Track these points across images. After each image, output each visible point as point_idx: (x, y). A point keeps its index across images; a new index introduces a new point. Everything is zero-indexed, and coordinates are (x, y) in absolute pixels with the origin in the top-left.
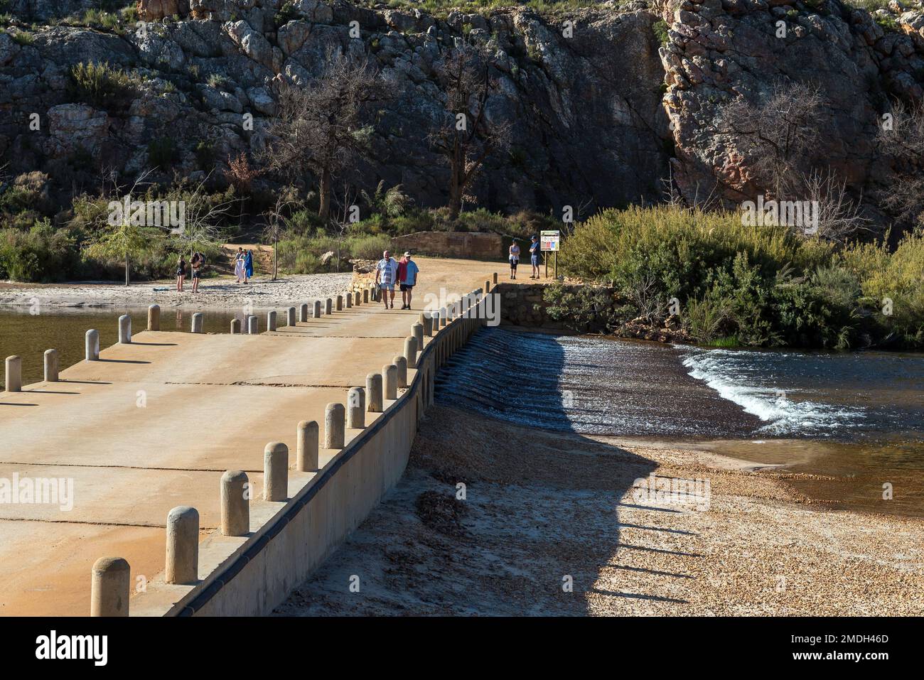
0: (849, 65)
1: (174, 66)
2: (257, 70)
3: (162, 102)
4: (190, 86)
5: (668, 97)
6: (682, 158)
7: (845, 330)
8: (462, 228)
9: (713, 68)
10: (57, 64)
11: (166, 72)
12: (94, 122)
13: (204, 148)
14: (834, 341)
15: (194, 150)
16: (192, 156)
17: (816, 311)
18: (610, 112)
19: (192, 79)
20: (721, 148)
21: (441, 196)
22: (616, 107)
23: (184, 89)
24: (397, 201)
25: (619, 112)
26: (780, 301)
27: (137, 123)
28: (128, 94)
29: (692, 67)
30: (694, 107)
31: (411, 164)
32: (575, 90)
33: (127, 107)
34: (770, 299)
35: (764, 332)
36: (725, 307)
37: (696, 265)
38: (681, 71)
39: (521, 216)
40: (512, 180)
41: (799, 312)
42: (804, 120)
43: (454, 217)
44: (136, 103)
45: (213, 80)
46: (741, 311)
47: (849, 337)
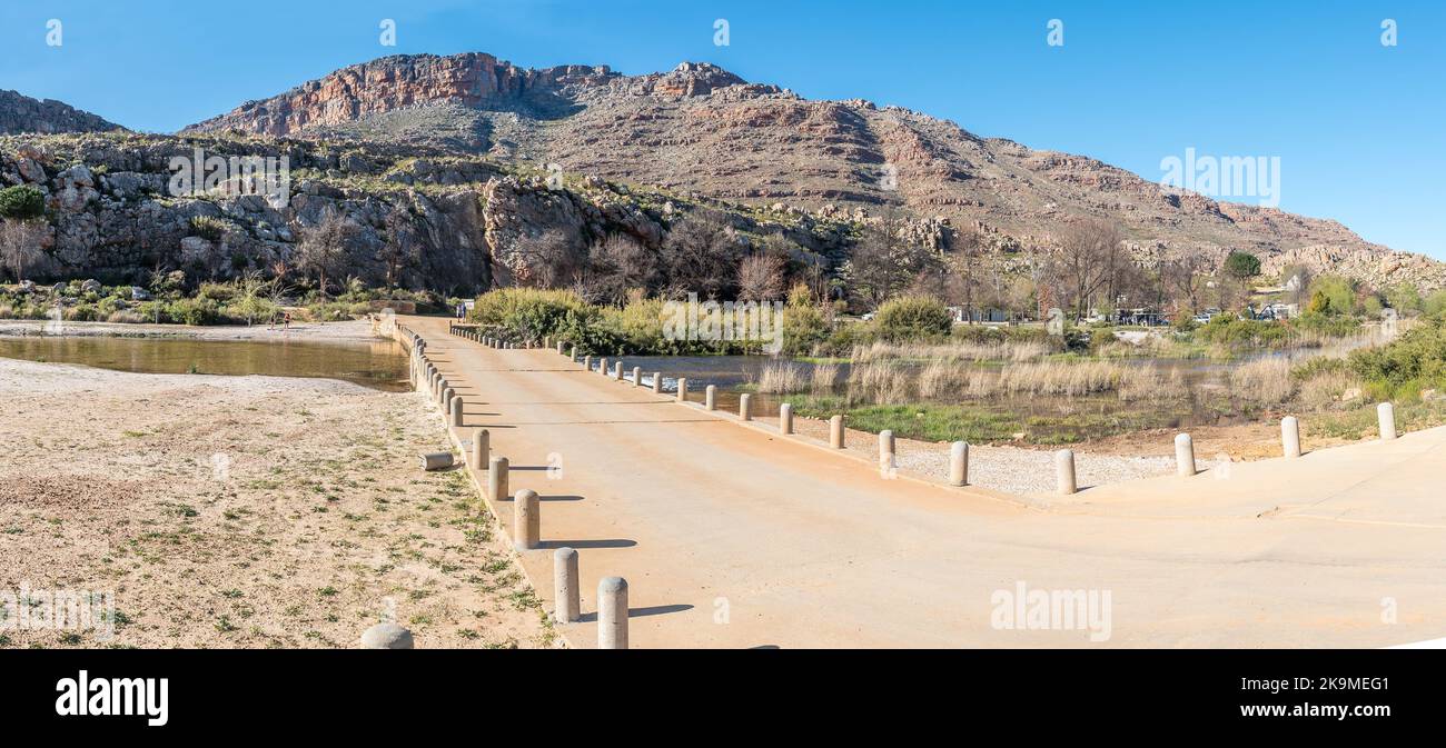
0: (574, 221)
1: (240, 217)
2: (281, 219)
3: (236, 235)
4: (249, 227)
5: (488, 233)
6: (496, 264)
7: (622, 346)
8: (395, 299)
9: (510, 220)
10: (184, 217)
11: (237, 220)
12: (204, 245)
13: (260, 259)
14: (617, 352)
15: (254, 259)
16: (254, 262)
17: (608, 338)
18: (459, 241)
19: (249, 223)
20: (515, 259)
21: (379, 282)
22: (462, 238)
23: (246, 228)
24: (358, 285)
25: (463, 241)
26: (591, 333)
27: (224, 246)
28: (220, 231)
29: (500, 219)
30: (501, 239)
31: (362, 266)
32: (441, 230)
33: (219, 238)
34: (586, 332)
35: (585, 348)
36: (567, 336)
37: (548, 316)
38: (494, 221)
39: (422, 292)
40: (412, 274)
41: (600, 338)
42: (558, 246)
43: (391, 293)
44: (224, 236)
45: (260, 224)
46: (573, 338)
47: (624, 349)
